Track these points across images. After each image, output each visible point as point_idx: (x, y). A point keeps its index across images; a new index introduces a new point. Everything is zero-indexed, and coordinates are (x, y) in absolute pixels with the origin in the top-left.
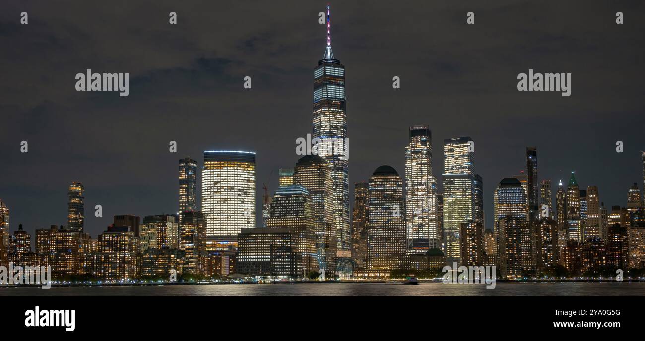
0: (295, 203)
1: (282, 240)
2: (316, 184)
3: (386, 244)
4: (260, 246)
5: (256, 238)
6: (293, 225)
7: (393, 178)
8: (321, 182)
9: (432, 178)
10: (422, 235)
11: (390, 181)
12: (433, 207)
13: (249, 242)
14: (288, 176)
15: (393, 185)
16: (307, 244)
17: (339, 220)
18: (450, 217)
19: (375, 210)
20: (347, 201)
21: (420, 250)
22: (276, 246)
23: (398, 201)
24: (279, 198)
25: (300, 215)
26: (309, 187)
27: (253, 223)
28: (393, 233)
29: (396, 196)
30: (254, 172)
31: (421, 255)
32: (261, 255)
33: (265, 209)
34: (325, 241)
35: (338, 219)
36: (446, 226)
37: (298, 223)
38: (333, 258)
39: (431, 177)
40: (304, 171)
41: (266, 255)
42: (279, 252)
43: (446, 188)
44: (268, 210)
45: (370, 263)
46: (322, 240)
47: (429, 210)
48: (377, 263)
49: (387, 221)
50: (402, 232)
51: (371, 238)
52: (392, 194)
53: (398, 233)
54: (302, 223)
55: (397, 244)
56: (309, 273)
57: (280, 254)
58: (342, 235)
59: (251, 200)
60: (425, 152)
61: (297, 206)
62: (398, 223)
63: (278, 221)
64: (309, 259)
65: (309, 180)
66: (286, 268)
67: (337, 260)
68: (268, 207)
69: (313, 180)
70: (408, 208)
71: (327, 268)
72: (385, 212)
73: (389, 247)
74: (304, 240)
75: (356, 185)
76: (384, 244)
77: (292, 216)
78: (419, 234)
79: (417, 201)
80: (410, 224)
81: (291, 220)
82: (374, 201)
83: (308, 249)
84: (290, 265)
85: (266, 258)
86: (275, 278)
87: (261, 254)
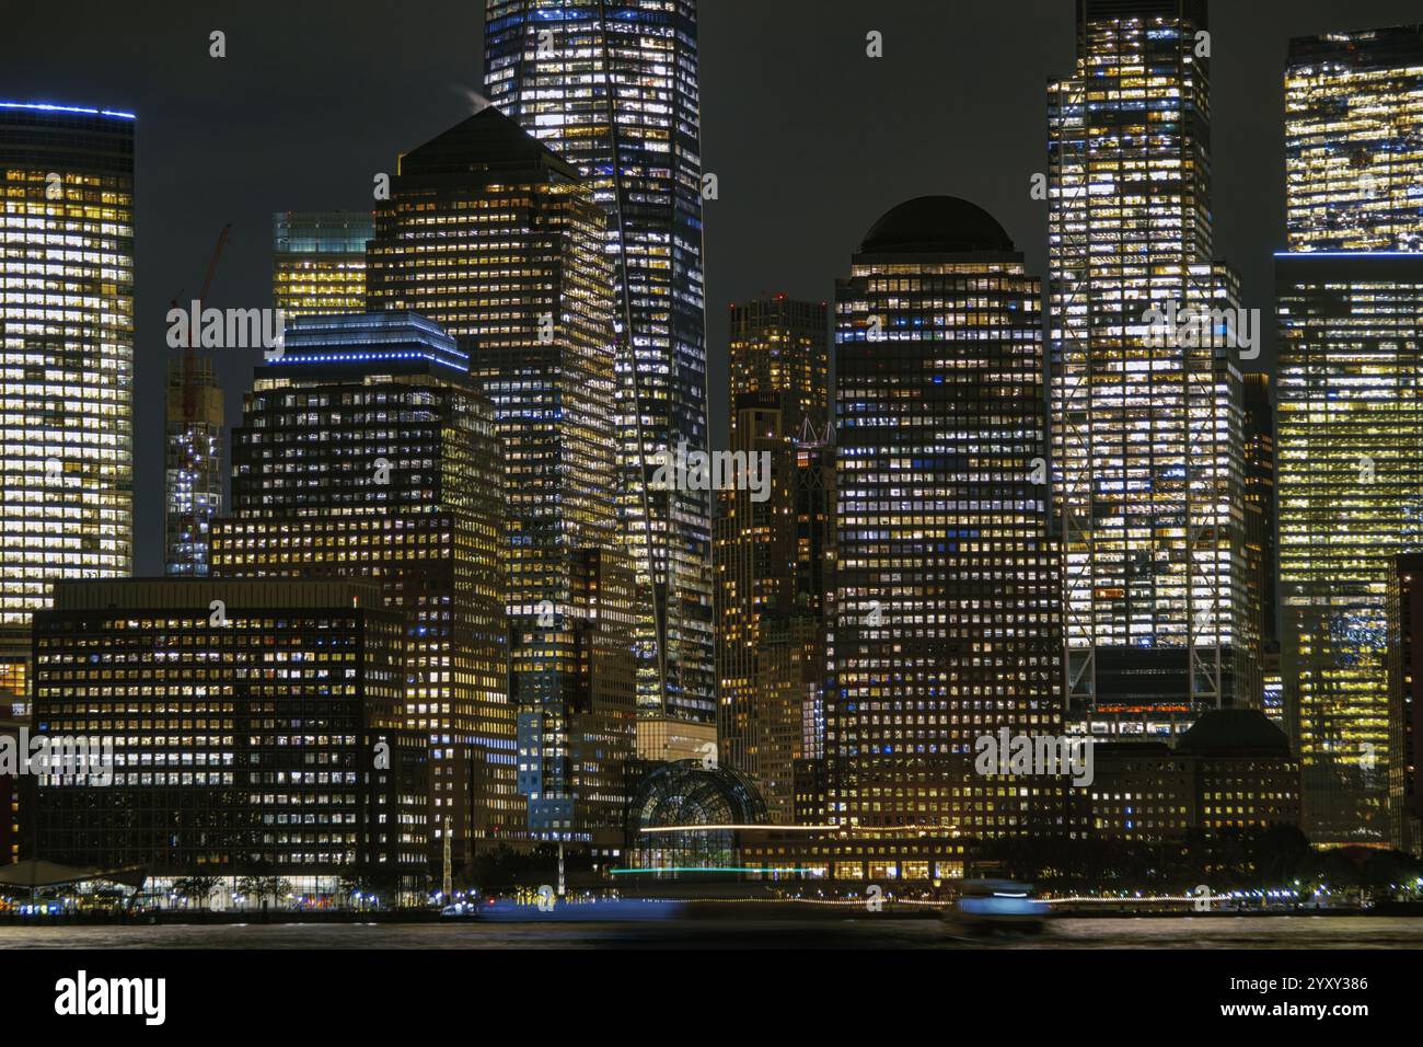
0: (386, 426)
1: (309, 656)
2: (510, 308)
3: (937, 683)
4: (174, 691)
5: (144, 642)
6: (370, 563)
7: (984, 274)
8: (545, 294)
9: (1213, 277)
10: (1148, 628)
11: (965, 295)
12: (1216, 454)
13: (102, 666)
14: (328, 260)
15: (983, 319)
16: (460, 678)
17: (649, 532)
18: (1320, 517)
19: (877, 471)
20: (697, 413)
21: (1137, 718)
22: (268, 689)
23: (1012, 413)
24: (284, 391)
25: (411, 502)
26: (467, 324)
27: (117, 552)
28: (981, 612)
29: (1000, 384)
30: (123, 230)
31: (1151, 748)
32: (180, 749)
33: (183, 462)
34: (564, 660)
35: (641, 525)
36: (1293, 570)
37: (405, 547)
38: (610, 769)
39: (1205, 270)
40: (436, 228)
41: (208, 749)
42: (290, 732)
43: (1298, 340)
44: (197, 467)
45: (838, 799)
46: (541, 659)
47: (1195, 473)
48: (882, 799)
49: (946, 540)
50: (1038, 610)
51: (850, 641)
52: (978, 371)
53: (1016, 611)
54: (428, 546)
55: (1005, 683)
56: (467, 855)
57: (297, 739)
58: (662, 626)
59: (105, 408)
60: (1167, 115)
61: (399, 441)
62: (1015, 555)
63: (279, 535)
64: (472, 773)
65: (467, 282)
66: (332, 829)
67: (638, 777)
68: (201, 447)
69: (489, 281)
70: (1063, 459)
71: (576, 829)
72: (935, 485)
73: (960, 698)
74: (440, 654)
75: (736, 315)
76: (925, 683)
77: (364, 504)
78: (1127, 623)
79: (1123, 415)
80: (1076, 559)
81: (360, 533)
82: (866, 414)
83: (463, 713)
84: (356, 809)
85: (207, 768)
86: (261, 891)
87: (174, 740)
